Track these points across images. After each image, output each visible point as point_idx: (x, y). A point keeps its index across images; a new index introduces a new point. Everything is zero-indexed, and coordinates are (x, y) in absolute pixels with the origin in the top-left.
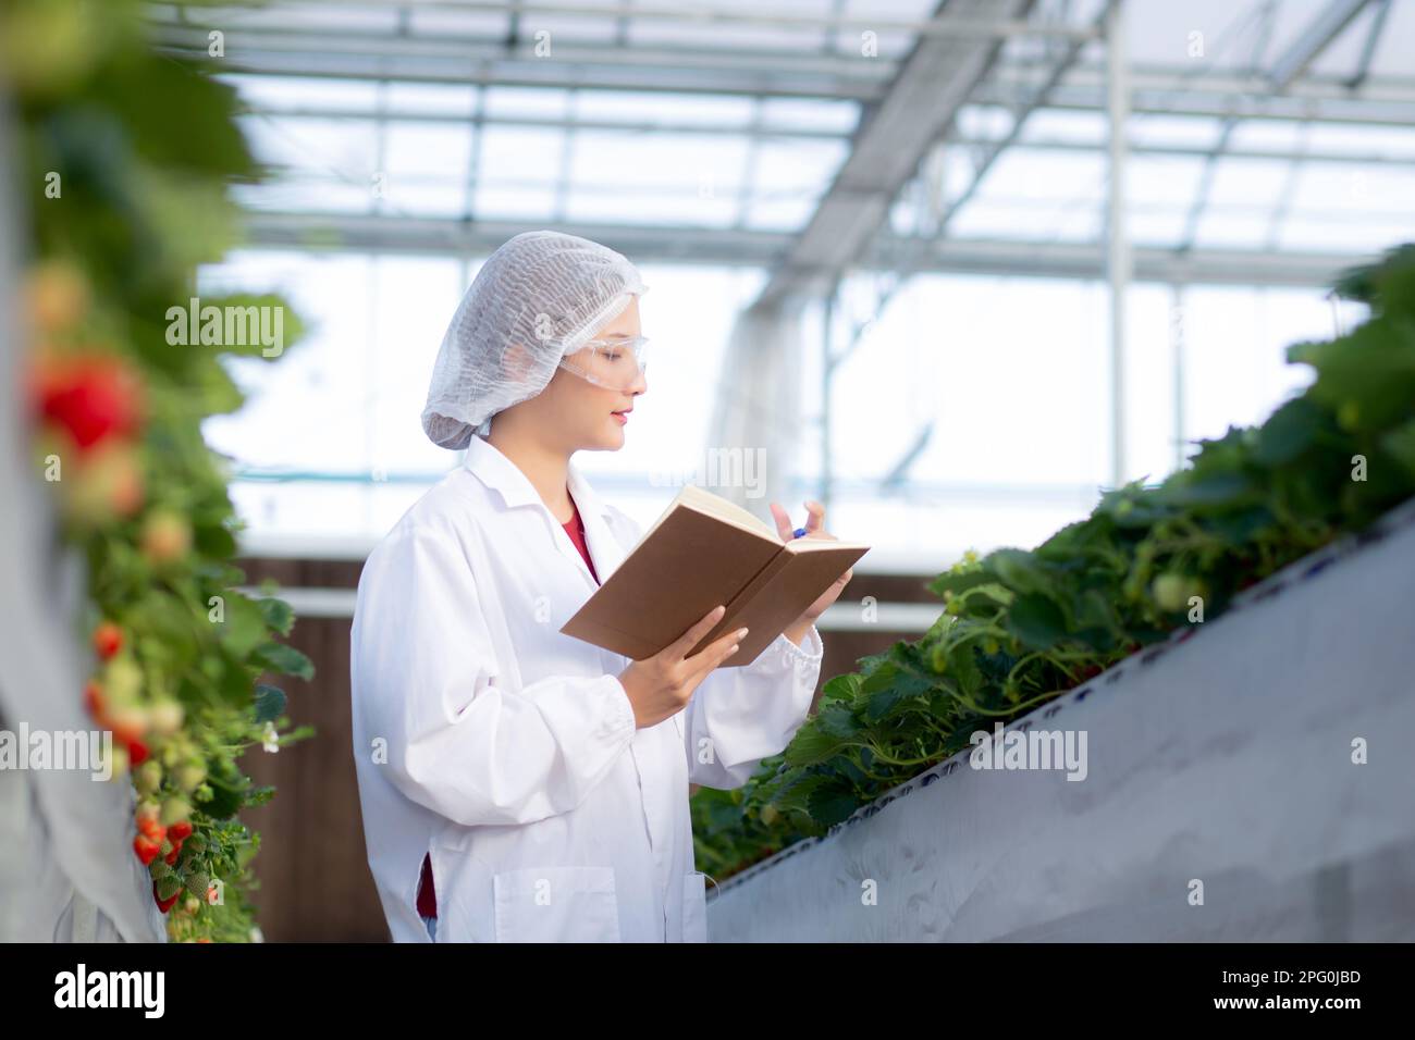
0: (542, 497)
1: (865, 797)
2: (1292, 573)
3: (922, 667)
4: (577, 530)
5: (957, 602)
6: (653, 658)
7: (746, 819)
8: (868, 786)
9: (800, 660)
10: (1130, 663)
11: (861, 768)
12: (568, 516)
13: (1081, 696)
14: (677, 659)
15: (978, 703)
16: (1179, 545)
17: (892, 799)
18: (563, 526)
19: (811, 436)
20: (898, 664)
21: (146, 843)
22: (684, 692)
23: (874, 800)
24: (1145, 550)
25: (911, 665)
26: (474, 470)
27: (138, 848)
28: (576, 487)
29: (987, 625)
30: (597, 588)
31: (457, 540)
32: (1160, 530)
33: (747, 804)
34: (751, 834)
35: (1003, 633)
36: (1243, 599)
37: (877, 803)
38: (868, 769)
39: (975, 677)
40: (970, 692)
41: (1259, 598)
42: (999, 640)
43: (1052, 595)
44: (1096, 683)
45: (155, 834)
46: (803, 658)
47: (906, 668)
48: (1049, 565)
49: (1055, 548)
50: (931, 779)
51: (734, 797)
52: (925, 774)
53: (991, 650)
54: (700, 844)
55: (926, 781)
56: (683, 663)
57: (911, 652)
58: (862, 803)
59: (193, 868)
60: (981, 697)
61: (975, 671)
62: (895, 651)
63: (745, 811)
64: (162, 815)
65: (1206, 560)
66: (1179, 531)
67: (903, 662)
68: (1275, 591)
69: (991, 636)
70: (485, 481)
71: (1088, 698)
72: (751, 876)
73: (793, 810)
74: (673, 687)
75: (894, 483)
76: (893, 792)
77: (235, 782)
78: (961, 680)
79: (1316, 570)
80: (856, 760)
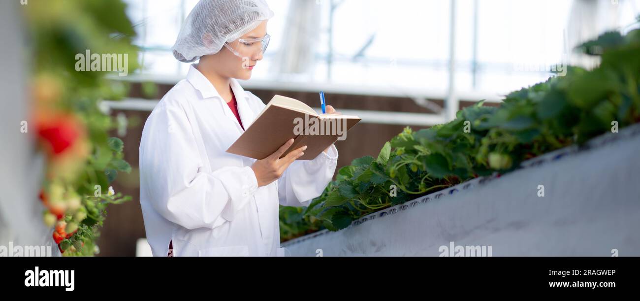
0: (219, 93)
1: (355, 217)
2: (549, 156)
3: (384, 173)
4: (234, 105)
5: (401, 150)
6: (266, 158)
7: (303, 220)
8: (356, 212)
9: (328, 160)
10: (474, 182)
11: (354, 206)
12: (230, 98)
13: (452, 192)
14: (275, 159)
15: (407, 188)
16: (500, 140)
17: (366, 219)
18: (227, 104)
19: (324, 37)
20: (374, 171)
21: (57, 235)
22: (279, 172)
23: (358, 218)
24: (485, 141)
25: (379, 172)
26: (190, 80)
27: (54, 237)
28: (234, 85)
29: (413, 159)
30: (244, 132)
31: (184, 112)
32: (493, 133)
33: (304, 214)
34: (305, 224)
35: (419, 163)
36: (526, 164)
37: (360, 220)
38: (358, 207)
39: (406, 178)
40: (404, 185)
41: (532, 165)
42: (418, 166)
43: (444, 154)
44: (459, 187)
45: (63, 233)
46: (329, 159)
47: (378, 173)
48: (441, 139)
49: (444, 132)
50: (384, 214)
51: (299, 210)
52: (382, 211)
53: (414, 169)
54: (282, 224)
55: (382, 214)
56: (278, 161)
57: (380, 166)
58: (354, 219)
59: (76, 239)
60: (408, 186)
61: (406, 175)
62: (373, 166)
63: (304, 217)
64: (67, 227)
65: (511, 148)
66: (499, 134)
67: (376, 171)
68: (540, 162)
69: (414, 164)
70: (195, 87)
71: (454, 192)
72: (304, 240)
73: (325, 220)
74: (275, 171)
75: (359, 56)
76: (367, 217)
77: (97, 217)
78: (400, 179)
79: (558, 157)
80: (352, 203)
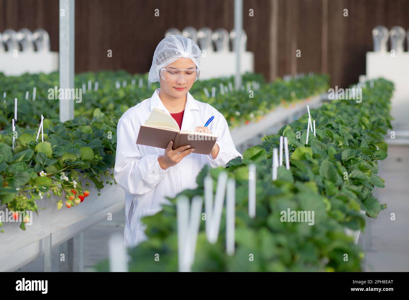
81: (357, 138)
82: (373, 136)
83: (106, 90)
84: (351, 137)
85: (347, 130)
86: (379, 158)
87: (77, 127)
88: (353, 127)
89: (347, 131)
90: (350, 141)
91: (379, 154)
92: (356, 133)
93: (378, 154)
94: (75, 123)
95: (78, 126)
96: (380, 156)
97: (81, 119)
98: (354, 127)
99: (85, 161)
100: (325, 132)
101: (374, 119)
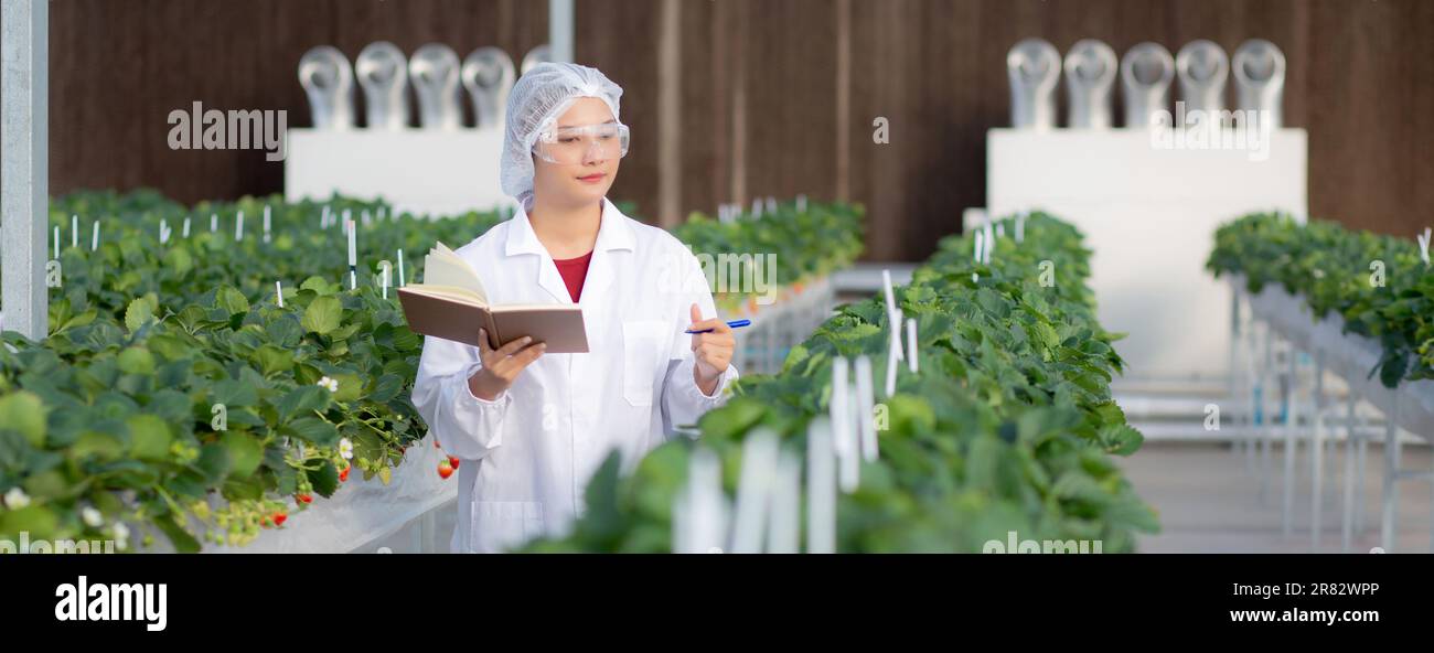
81: (1038, 385)
82: (1079, 380)
83: (131, 246)
84: (1023, 381)
85: (1005, 359)
86: (1117, 447)
87: (89, 353)
88: (1016, 350)
89: (1005, 362)
90: (1020, 392)
91: (1117, 436)
92: (1033, 369)
93: (1113, 436)
94: (83, 342)
95: (95, 353)
96: (1119, 443)
97: (100, 330)
98: (1021, 353)
99: (145, 460)
100: (940, 362)
101: (1068, 331)
